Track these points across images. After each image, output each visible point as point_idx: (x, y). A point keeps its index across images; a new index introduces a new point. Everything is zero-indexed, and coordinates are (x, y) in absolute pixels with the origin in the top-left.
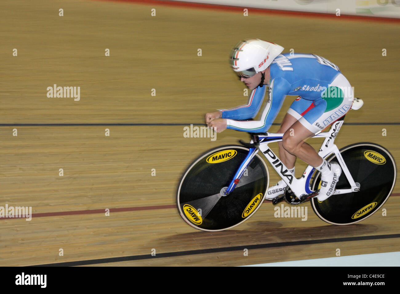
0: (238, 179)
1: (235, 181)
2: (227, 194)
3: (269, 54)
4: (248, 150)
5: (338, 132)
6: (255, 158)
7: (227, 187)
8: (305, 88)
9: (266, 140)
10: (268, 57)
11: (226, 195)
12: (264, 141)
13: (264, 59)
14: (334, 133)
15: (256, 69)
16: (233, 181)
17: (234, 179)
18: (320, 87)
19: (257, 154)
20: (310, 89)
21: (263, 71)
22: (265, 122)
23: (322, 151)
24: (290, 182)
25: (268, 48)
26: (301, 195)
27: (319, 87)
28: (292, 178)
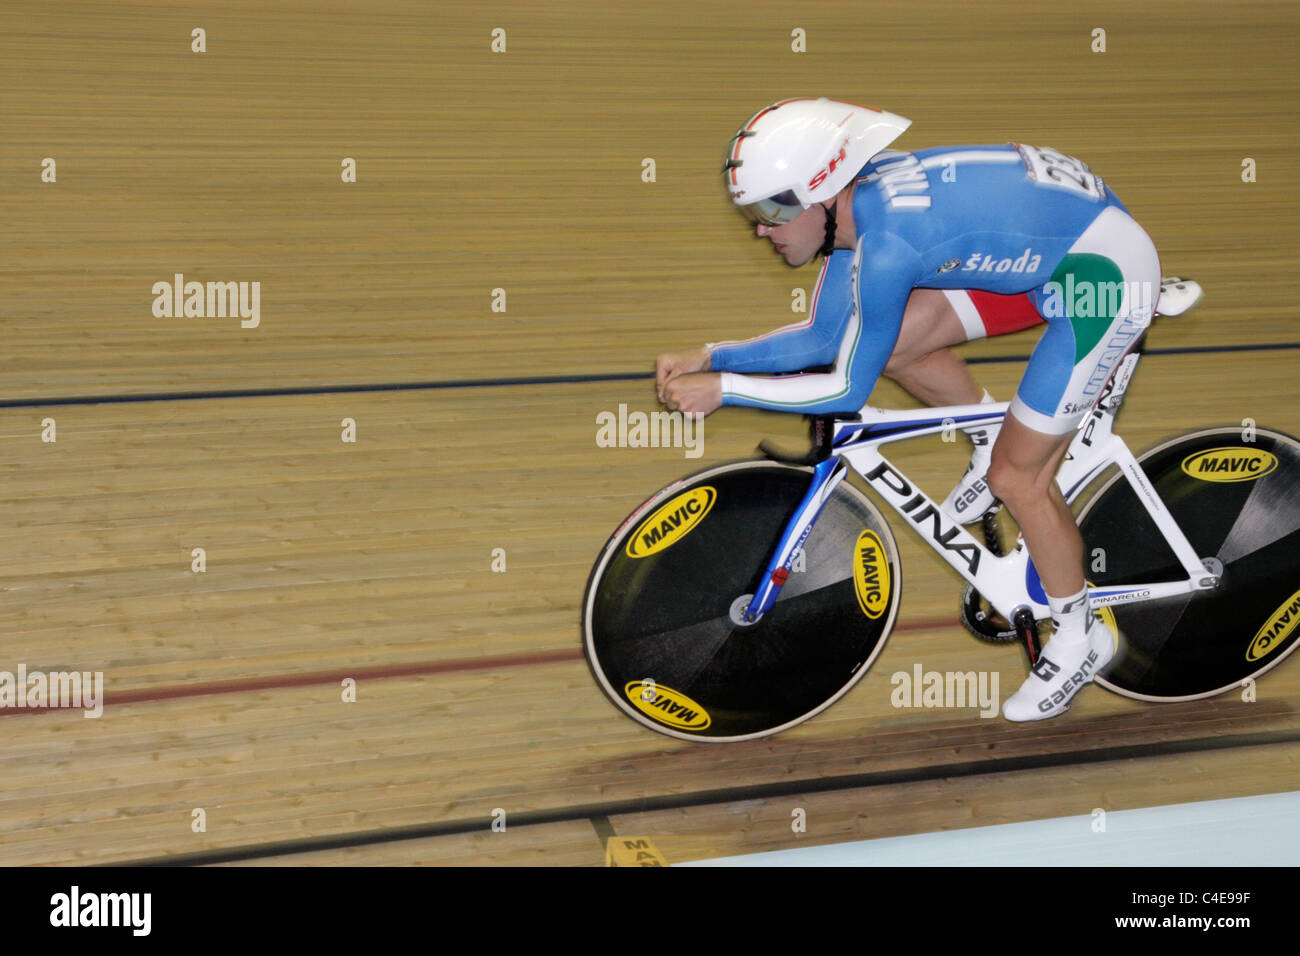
0: (783, 568)
1: (775, 577)
2: (751, 617)
3: (847, 141)
4: (809, 469)
5: (1122, 392)
6: (839, 496)
7: (749, 597)
8: (975, 262)
9: (869, 434)
10: (842, 155)
11: (748, 624)
12: (862, 438)
13: (829, 160)
14: (1110, 397)
15: (800, 196)
16: (769, 575)
17: (771, 570)
18: (1034, 258)
19: (844, 482)
20: (994, 267)
21: (830, 200)
22: (847, 376)
23: (1072, 458)
24: (973, 569)
25: (843, 122)
26: (1015, 605)
27: (1030, 257)
28: (977, 554)
